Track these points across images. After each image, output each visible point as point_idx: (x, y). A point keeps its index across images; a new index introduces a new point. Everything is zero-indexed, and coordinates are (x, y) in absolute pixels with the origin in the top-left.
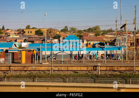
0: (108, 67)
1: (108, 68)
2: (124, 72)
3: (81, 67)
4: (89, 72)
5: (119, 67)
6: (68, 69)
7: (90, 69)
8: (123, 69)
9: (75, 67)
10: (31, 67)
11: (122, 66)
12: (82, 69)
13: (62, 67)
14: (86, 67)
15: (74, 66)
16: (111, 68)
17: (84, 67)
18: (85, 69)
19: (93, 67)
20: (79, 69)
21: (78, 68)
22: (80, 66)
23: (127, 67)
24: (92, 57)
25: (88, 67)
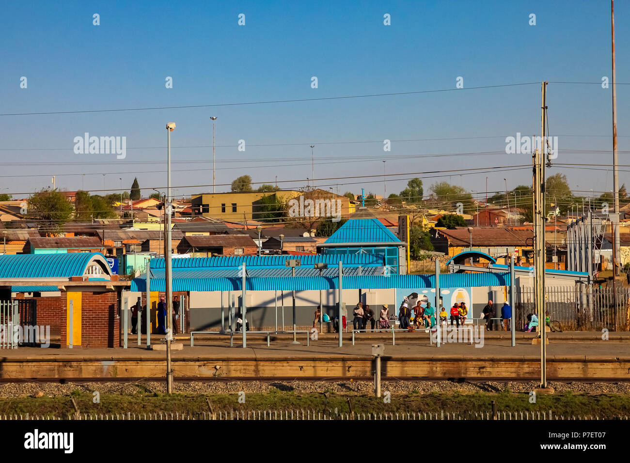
0: (439, 364)
1: (439, 370)
2: (500, 386)
3: (318, 364)
4: (343, 385)
5: (487, 364)
6: (257, 371)
7: (358, 374)
8: (504, 371)
9: (291, 363)
10: (96, 364)
11: (500, 360)
12: (321, 373)
13: (233, 363)
14: (340, 364)
15: (286, 360)
16: (449, 366)
17: (330, 364)
18: (336, 370)
19: (369, 364)
20: (309, 372)
21: (301, 368)
22: (314, 360)
23: (522, 361)
24: (413, 317)
25: (349, 363)
